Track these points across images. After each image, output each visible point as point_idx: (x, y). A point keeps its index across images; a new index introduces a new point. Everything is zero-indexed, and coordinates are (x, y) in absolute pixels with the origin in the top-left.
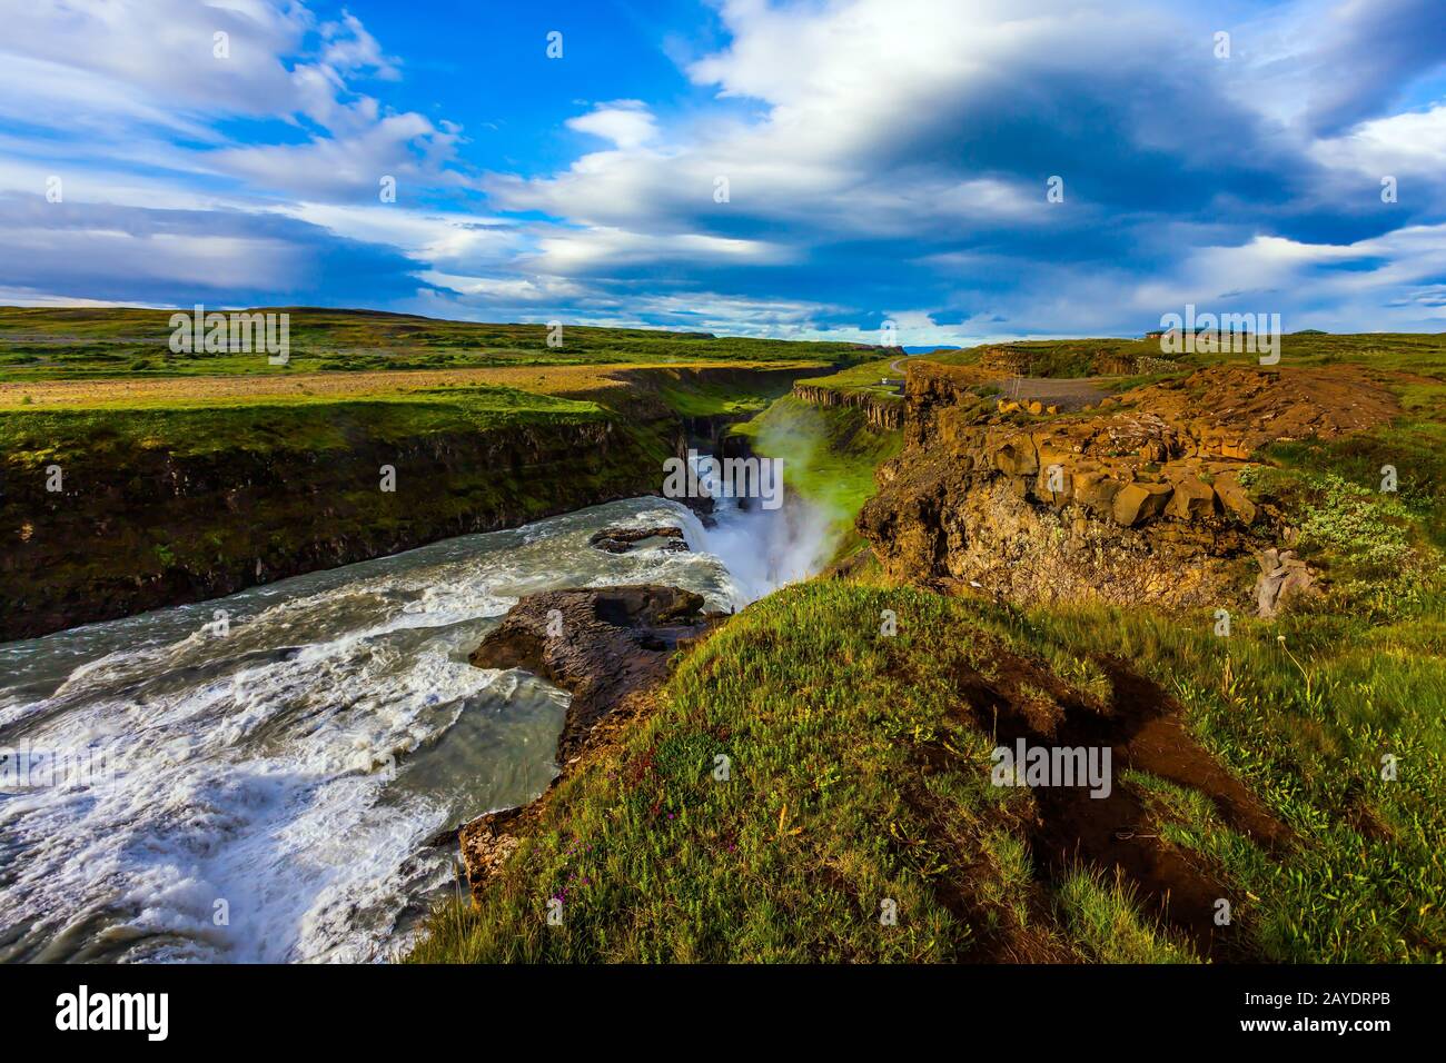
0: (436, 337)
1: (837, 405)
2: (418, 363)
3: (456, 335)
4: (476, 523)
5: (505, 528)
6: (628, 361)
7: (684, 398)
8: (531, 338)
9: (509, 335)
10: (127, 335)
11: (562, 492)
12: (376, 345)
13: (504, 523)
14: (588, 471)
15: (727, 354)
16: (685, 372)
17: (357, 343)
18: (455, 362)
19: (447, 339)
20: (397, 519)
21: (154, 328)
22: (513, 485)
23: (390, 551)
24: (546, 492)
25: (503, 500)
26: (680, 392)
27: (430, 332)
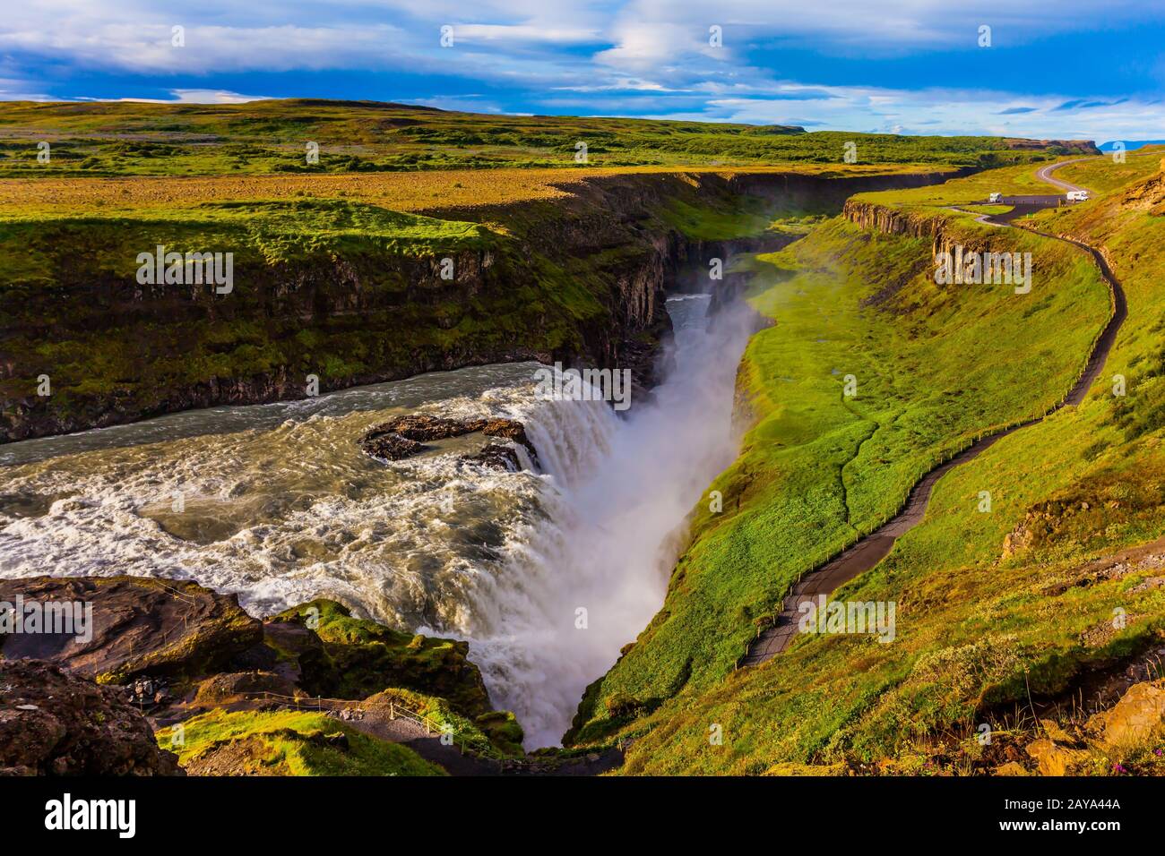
0: (431, 132)
1: (899, 233)
2: (386, 163)
3: (454, 130)
4: (238, 391)
5: (281, 400)
6: (655, 163)
7: (697, 214)
8: (547, 133)
9: (521, 129)
10: (106, 131)
11: (387, 349)
12: (359, 142)
13: (281, 393)
14: (435, 323)
15: (801, 154)
16: (709, 180)
17: (338, 139)
18: (430, 163)
19: (443, 135)
20: (113, 380)
21: (134, 123)
22: (308, 338)
23: (94, 424)
24: (362, 350)
25: (284, 359)
26: (696, 206)
27: (425, 127)
